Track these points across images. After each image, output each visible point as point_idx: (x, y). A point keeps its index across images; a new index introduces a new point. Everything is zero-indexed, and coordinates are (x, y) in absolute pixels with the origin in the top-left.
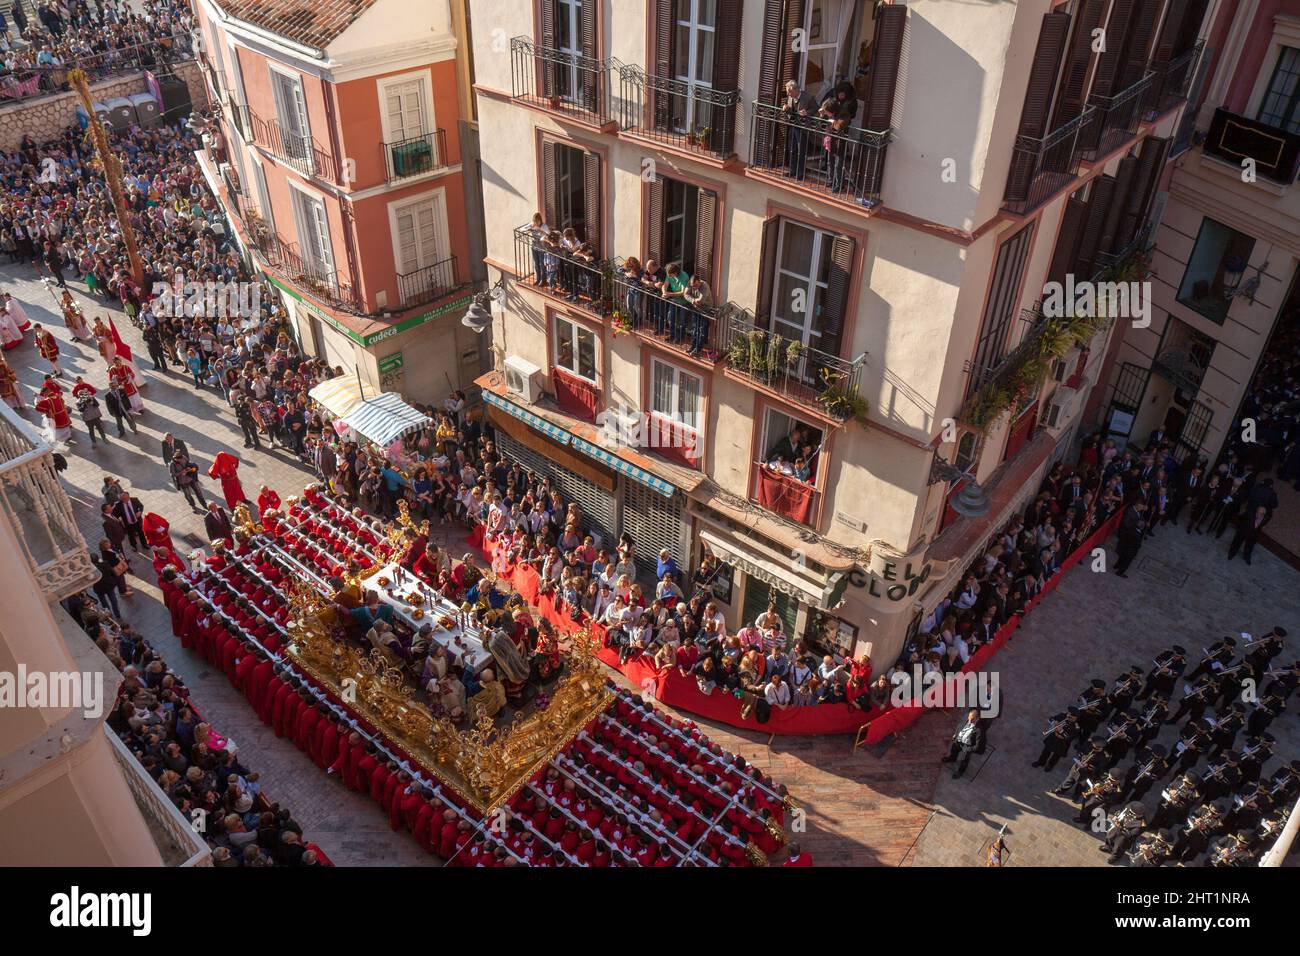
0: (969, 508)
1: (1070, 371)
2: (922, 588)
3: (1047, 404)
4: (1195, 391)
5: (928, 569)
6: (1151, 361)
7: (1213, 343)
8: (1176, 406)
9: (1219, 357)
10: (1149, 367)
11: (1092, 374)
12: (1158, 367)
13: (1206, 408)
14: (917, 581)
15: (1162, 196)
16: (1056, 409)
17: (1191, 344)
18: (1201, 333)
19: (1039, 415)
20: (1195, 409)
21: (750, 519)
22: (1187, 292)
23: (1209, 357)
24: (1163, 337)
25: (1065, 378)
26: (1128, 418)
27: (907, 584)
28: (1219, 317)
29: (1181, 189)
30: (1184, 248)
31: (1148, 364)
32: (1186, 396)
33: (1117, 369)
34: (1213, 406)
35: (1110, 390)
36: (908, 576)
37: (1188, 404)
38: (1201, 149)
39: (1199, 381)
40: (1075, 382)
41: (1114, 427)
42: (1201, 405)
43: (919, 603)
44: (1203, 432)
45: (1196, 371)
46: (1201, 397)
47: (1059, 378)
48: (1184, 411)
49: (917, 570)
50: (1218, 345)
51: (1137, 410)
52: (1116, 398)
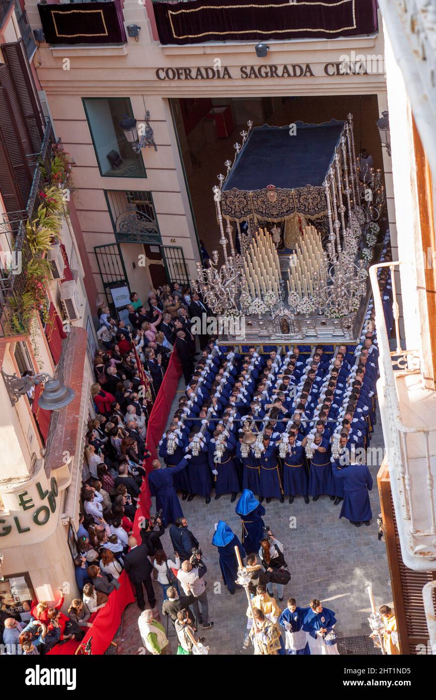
0: (56, 401)
1: (61, 266)
2: (59, 500)
4: (159, 238)
5: (54, 482)
6: (113, 236)
7: (148, 195)
8: (154, 262)
9: (160, 204)
10: (115, 241)
12: (122, 237)
13: (174, 248)
14: (52, 496)
17: (133, 206)
18: (135, 192)
20: (168, 253)
22: (106, 165)
23: (152, 208)
24: (110, 211)
25: (61, 274)
26: (124, 291)
27: (46, 502)
28: (141, 173)
30: (82, 132)
31: (112, 239)
32: (154, 250)
33: (91, 257)
34: (179, 243)
35: (97, 278)
36: (42, 495)
37: (160, 256)
38: (45, 44)
39: (157, 231)
40: (69, 274)
41: (118, 304)
42: (170, 248)
43: (64, 516)
44: (184, 267)
45: (150, 225)
46: (166, 242)
47: (57, 276)
48: (161, 262)
49: (46, 486)
50: (153, 194)
51: (126, 280)
52: (106, 281)
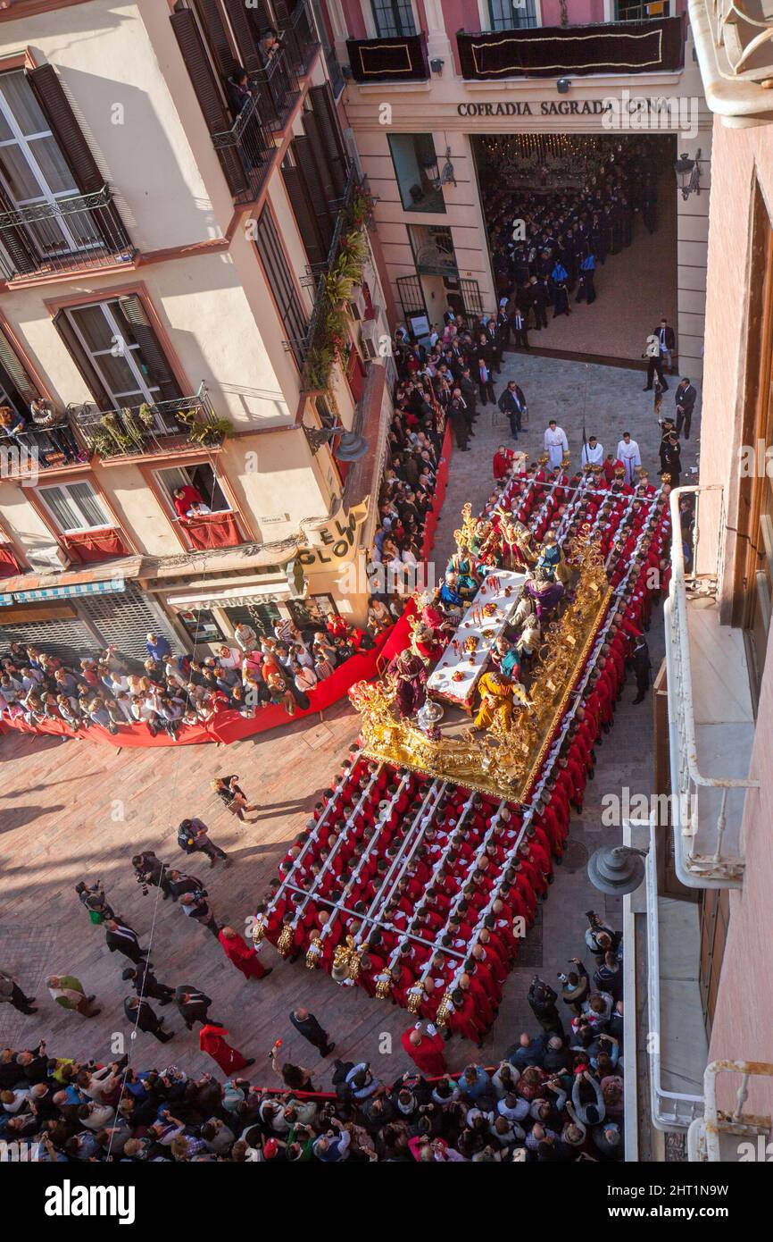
0: (352, 453)
1: (362, 308)
2: (356, 533)
3: (361, 343)
4: (456, 272)
5: (352, 517)
6: (414, 268)
7: (447, 229)
8: (451, 292)
9: (458, 239)
10: (415, 273)
11: (379, 301)
12: (422, 269)
13: (470, 281)
14: (349, 532)
15: (348, 134)
16: (369, 341)
17: (433, 238)
18: (436, 227)
19: (360, 354)
20: (464, 286)
21: (198, 566)
22: (408, 199)
23: (451, 242)
24: (411, 244)
25: (362, 315)
26: (423, 320)
27: (344, 537)
28: (440, 207)
29: (358, 121)
30: (386, 168)
31: (413, 271)
32: (452, 280)
33: (394, 287)
34: (474, 276)
35: (399, 306)
36: (341, 532)
37: (456, 286)
38: (352, 81)
39: (454, 264)
40: (371, 313)
41: (417, 332)
42: (466, 281)
43: (361, 546)
44: (478, 300)
45: (448, 257)
46: (462, 275)
47: (358, 317)
48: (457, 292)
49: (345, 523)
50: (452, 229)
51: (425, 310)
52: (406, 310)
